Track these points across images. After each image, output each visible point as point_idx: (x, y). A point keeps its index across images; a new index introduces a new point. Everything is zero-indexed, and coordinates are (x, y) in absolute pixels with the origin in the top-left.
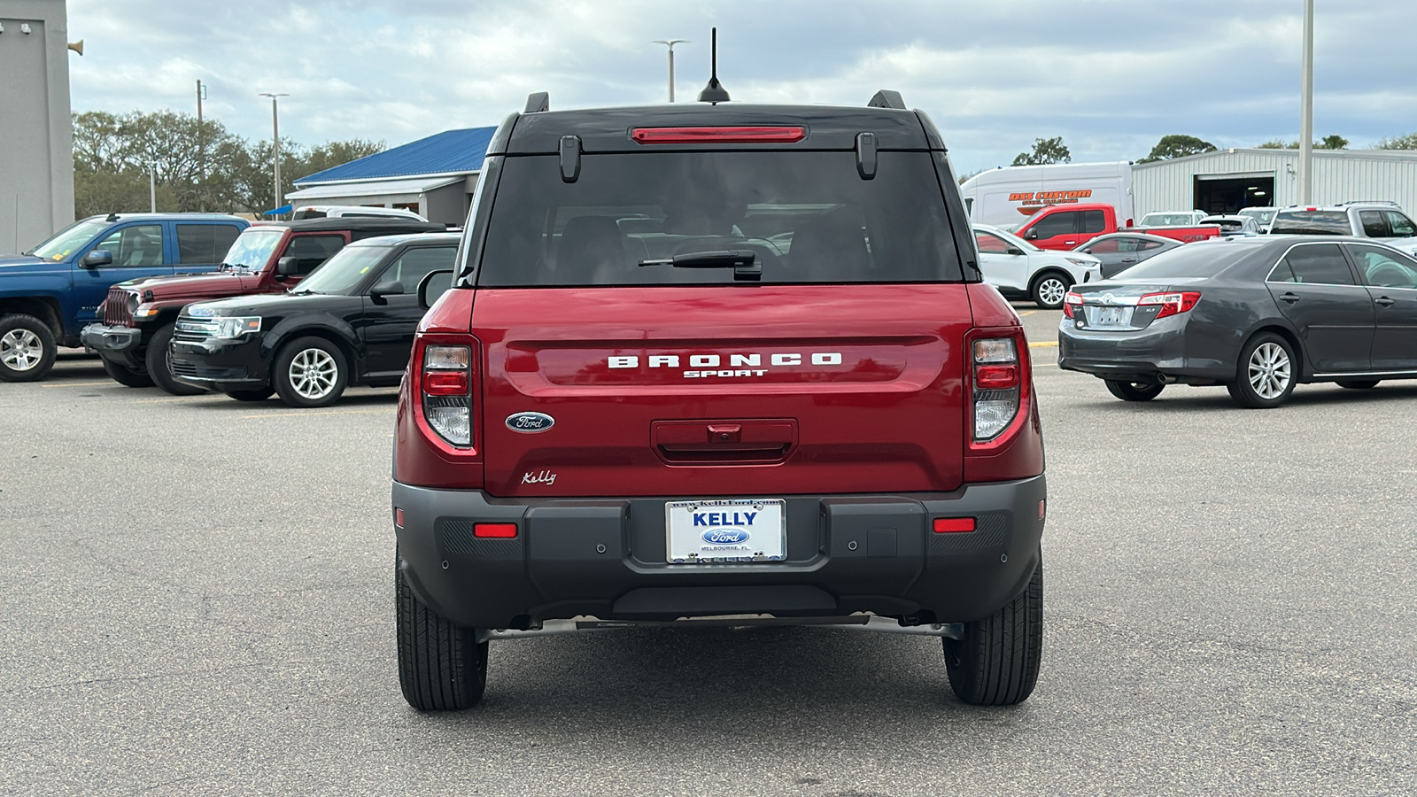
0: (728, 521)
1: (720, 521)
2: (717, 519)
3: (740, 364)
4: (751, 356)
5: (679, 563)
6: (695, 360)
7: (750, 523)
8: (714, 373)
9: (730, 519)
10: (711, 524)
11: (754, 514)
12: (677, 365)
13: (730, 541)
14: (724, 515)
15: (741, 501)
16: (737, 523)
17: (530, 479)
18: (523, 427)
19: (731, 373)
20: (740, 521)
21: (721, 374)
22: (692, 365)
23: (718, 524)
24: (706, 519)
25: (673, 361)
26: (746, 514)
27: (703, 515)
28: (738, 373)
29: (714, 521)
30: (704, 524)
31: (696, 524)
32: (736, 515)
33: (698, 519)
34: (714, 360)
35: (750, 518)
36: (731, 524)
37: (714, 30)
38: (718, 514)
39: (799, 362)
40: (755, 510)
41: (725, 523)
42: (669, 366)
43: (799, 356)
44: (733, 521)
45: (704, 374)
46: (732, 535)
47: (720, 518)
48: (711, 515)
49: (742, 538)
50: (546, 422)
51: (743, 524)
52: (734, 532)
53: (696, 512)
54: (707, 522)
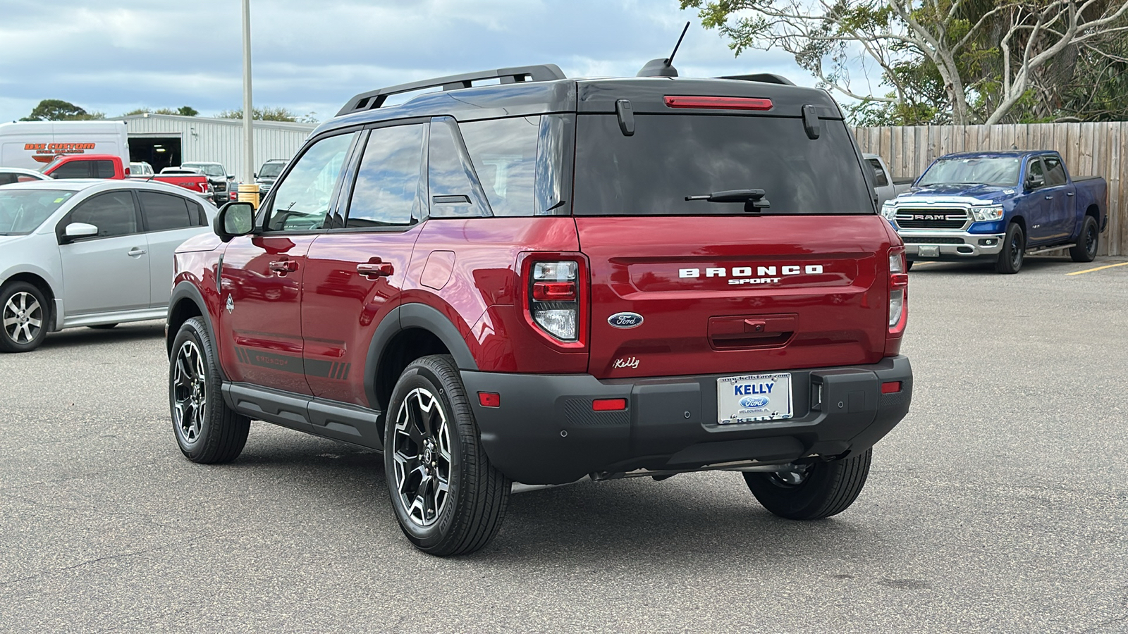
0: (756, 391)
1: (751, 391)
2: (749, 389)
3: (763, 274)
4: (770, 268)
5: (726, 424)
6: (736, 271)
7: (770, 392)
8: (747, 280)
9: (757, 390)
10: (746, 393)
11: (772, 384)
12: (724, 275)
13: (757, 405)
14: (754, 386)
15: (765, 375)
16: (761, 392)
17: (620, 364)
18: (621, 324)
19: (758, 281)
20: (763, 390)
21: (752, 281)
22: (734, 275)
23: (750, 393)
24: (743, 390)
25: (722, 272)
26: (767, 385)
27: (741, 387)
28: (763, 281)
29: (748, 391)
30: (741, 393)
31: (736, 394)
32: (761, 385)
33: (738, 390)
34: (748, 271)
35: (770, 387)
36: (758, 392)
37: (688, 23)
38: (750, 386)
39: (798, 272)
40: (773, 382)
41: (754, 392)
42: (720, 275)
43: (798, 267)
44: (759, 391)
45: (742, 282)
46: (758, 401)
47: (751, 388)
48: (746, 386)
49: (764, 403)
50: (638, 320)
51: (765, 392)
52: (760, 398)
53: (736, 385)
54: (743, 392)
